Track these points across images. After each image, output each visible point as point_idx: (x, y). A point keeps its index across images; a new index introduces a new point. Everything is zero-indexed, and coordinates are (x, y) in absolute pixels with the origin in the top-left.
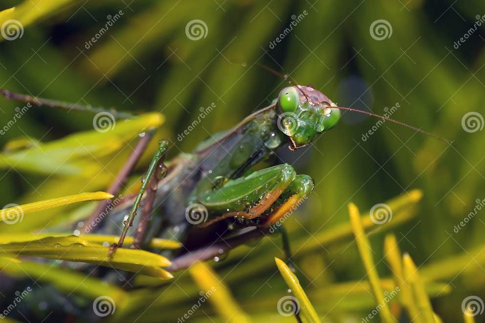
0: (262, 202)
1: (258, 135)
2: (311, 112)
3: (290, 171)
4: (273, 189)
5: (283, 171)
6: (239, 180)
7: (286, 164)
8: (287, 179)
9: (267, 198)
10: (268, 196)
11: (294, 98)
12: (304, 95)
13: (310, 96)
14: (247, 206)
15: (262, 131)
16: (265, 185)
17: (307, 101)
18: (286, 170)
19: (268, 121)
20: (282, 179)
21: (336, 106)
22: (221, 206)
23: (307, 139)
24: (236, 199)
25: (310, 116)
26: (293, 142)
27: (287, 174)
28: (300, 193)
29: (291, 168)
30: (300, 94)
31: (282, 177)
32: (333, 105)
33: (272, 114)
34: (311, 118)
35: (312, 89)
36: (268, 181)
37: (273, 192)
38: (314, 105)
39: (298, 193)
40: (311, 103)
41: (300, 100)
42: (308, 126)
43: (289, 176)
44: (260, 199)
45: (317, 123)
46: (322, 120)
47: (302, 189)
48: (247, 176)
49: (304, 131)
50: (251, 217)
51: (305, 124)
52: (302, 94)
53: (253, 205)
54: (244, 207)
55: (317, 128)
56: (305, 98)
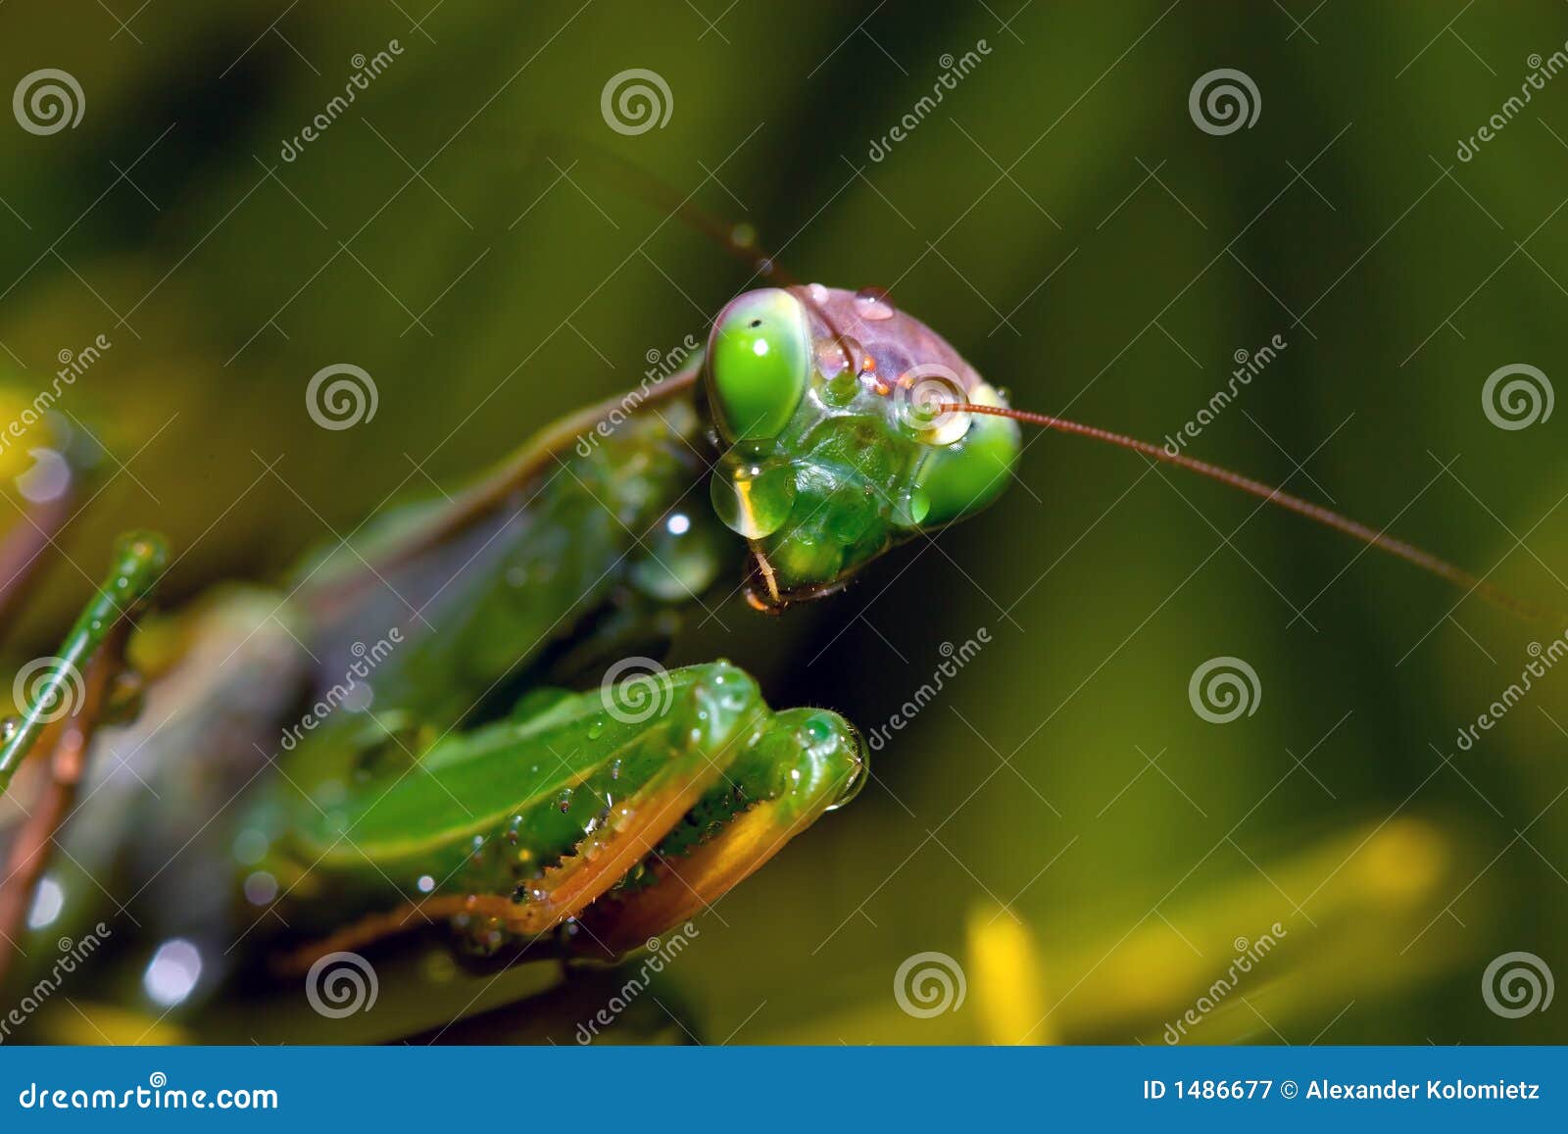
0: (590, 850)
1: (600, 527)
2: (867, 429)
3: (737, 697)
4: (648, 786)
5: (700, 693)
6: (493, 738)
7: (723, 664)
8: (719, 733)
9: (619, 827)
10: (623, 817)
11: (785, 352)
12: (837, 337)
13: (865, 343)
14: (518, 870)
15: (619, 506)
16: (612, 761)
17: (851, 367)
18: (717, 694)
19: (656, 457)
20: (696, 734)
21: (1002, 404)
22: (390, 866)
23: (839, 559)
24: (469, 829)
25: (860, 445)
26: (767, 570)
27: (723, 712)
28: (785, 795)
29: (746, 684)
30: (816, 333)
31: (697, 723)
32: (983, 395)
33: (680, 422)
34: (866, 455)
35: (884, 312)
36: (630, 744)
37: (643, 803)
38: (882, 388)
39: (779, 795)
40: (870, 381)
41: (816, 359)
42: (846, 494)
43: (732, 720)
44: (581, 836)
45: (897, 484)
46: (924, 470)
47: (795, 774)
48: (527, 717)
49: (823, 519)
50: (534, 921)
51: (832, 484)
52: (828, 333)
53: (546, 860)
54: (504, 873)
55: (891, 507)
56: (840, 352)
